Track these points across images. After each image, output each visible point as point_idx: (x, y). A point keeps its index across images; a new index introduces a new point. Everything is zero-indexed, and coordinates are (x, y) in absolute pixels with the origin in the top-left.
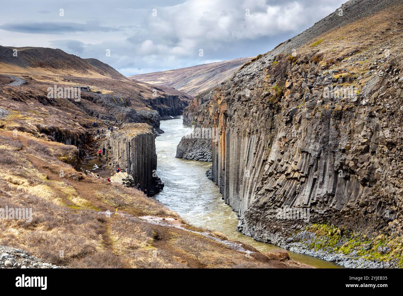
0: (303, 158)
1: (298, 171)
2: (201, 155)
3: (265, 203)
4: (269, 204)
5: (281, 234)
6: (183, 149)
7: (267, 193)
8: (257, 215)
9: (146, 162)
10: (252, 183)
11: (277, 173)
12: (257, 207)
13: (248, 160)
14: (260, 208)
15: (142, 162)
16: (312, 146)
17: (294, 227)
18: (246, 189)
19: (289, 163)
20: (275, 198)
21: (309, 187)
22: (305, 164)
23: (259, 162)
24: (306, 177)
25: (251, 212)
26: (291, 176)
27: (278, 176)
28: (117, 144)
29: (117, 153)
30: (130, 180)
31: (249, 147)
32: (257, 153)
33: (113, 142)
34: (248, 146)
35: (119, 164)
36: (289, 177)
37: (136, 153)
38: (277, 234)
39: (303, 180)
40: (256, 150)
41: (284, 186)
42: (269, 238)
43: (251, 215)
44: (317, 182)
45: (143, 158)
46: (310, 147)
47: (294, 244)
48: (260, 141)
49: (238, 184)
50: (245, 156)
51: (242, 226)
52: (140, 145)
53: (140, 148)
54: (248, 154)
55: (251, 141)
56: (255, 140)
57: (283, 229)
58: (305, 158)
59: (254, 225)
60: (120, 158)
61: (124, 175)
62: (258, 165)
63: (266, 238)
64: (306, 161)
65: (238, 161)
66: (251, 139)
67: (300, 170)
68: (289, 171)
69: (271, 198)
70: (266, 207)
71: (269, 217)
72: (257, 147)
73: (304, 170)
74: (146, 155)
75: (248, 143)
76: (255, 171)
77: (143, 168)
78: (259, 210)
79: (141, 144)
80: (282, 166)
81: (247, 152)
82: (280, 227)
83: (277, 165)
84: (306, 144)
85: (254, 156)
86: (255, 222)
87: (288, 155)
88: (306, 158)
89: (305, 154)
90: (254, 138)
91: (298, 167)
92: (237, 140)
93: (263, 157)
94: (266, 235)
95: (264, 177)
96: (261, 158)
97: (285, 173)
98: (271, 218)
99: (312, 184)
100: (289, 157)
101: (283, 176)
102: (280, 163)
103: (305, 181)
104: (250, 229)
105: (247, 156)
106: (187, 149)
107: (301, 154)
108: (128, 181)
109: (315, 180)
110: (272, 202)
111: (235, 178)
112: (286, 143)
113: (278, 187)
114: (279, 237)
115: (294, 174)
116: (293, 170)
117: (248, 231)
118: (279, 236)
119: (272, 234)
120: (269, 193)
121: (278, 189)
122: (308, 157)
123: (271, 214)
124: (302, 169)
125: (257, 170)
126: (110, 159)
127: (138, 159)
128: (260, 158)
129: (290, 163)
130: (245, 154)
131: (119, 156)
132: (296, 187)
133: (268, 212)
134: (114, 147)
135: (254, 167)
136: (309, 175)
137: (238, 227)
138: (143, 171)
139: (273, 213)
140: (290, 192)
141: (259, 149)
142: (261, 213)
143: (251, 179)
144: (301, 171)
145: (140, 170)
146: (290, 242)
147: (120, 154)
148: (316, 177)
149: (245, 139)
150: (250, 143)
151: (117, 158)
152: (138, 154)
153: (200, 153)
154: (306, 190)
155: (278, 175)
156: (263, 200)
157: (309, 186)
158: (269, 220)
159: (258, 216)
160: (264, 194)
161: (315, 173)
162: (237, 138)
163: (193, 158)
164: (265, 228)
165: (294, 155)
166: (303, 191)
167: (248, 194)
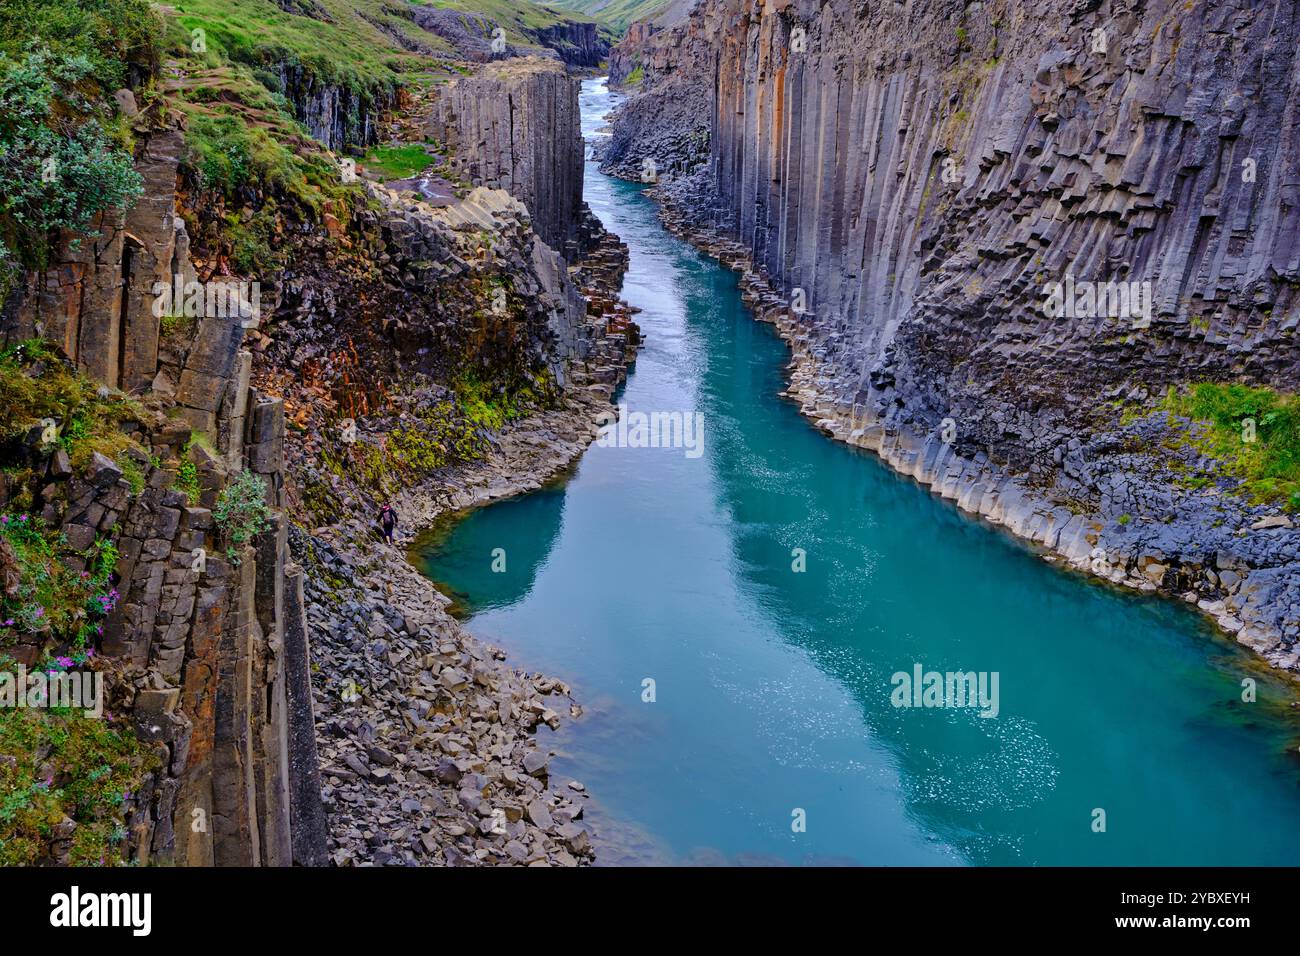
0: (1149, 140)
1: (1124, 188)
2: (673, 144)
3: (984, 300)
4: (999, 305)
5: (1062, 416)
6: (629, 128)
7: (987, 265)
8: (954, 339)
9: (559, 157)
10: (901, 227)
11: (1024, 194)
12: (951, 313)
13: (878, 152)
14: (962, 316)
15: (548, 159)
16: (1202, 93)
17: (1116, 393)
18: (876, 243)
19: (1084, 162)
20: (1025, 284)
21: (1181, 249)
22: (1162, 162)
23: (920, 157)
24: (1164, 211)
25: (932, 327)
26: (1091, 206)
27: (1025, 207)
28: (473, 103)
29: (474, 130)
30: (518, 215)
31: (880, 113)
32: (909, 128)
33: (462, 97)
34: (876, 109)
35: (481, 163)
36: (1080, 209)
37: (532, 129)
38: (1047, 416)
39: (1146, 220)
40: (907, 120)
41: (1057, 243)
42: (1011, 428)
43: (929, 337)
44: (1219, 233)
45: (551, 144)
46: (1191, 100)
47: (1126, 458)
48: (920, 93)
49: (837, 224)
50: (870, 138)
51: (890, 369)
52: (541, 105)
53: (544, 115)
54: (879, 133)
55: (887, 93)
56: (901, 88)
57: (1069, 398)
58: (1160, 139)
59: (939, 372)
60: (484, 143)
61: (501, 199)
62: (918, 169)
63: (1001, 427)
64: (1164, 154)
65: (838, 154)
66: (888, 85)
67: (1137, 185)
68: (1082, 186)
69: (1007, 282)
70: (987, 314)
71: (1007, 350)
72: (909, 111)
73: (1156, 185)
74: (558, 136)
75: (877, 100)
76: (907, 188)
77: (551, 176)
78: (960, 324)
79: (546, 104)
80: (1047, 171)
81: (873, 127)
82: (1057, 392)
83: (1024, 168)
84: (1174, 88)
85: (902, 140)
86: (944, 363)
87: (1080, 131)
88: (1166, 141)
89: (1161, 127)
90: (900, 81)
91: (1128, 173)
92: (835, 92)
93: (931, 143)
94: (997, 415)
95: (959, 207)
96: (926, 147)
97: (1066, 196)
98: (1013, 356)
99: (1192, 238)
100: (1084, 140)
101: (1054, 208)
102: (1038, 161)
103: (1155, 224)
104: (922, 386)
105: (874, 139)
106: (638, 130)
107: (1141, 128)
108: (512, 220)
109: (1206, 223)
110: (1012, 298)
111: (827, 207)
112: (1073, 87)
113: (1032, 244)
114: (1056, 427)
115: (1102, 198)
116: (1098, 184)
117: (917, 392)
118: (1055, 424)
119: (1023, 416)
120: (993, 263)
121: (1032, 251)
122: (1176, 137)
123: (1012, 339)
124: (1148, 179)
125: (915, 183)
126: (454, 148)
127: (536, 148)
128: (923, 146)
129: (1089, 159)
130: (866, 135)
131: (479, 138)
132: (1109, 247)
133: (1001, 331)
134: (464, 113)
135: (901, 175)
136: (1176, 205)
137: (873, 374)
138: (551, 185)
139: (1018, 336)
140: (1089, 265)
141: (918, 116)
142: (968, 334)
143: (892, 212)
144: (1144, 189)
145: (544, 181)
146: (1105, 450)
147: (484, 133)
148: (1215, 212)
149: (864, 89)
150: (886, 100)
151: (474, 145)
152: (537, 134)
153: (672, 140)
154: (1166, 260)
155: (1027, 201)
156: (974, 288)
157: (1178, 244)
158: (1009, 362)
159: (958, 343)
160: (972, 267)
161: (1208, 198)
162: (835, 85)
163: (654, 152)
164: (993, 390)
165: (1108, 130)
166: (1150, 263)
167: (885, 259)
